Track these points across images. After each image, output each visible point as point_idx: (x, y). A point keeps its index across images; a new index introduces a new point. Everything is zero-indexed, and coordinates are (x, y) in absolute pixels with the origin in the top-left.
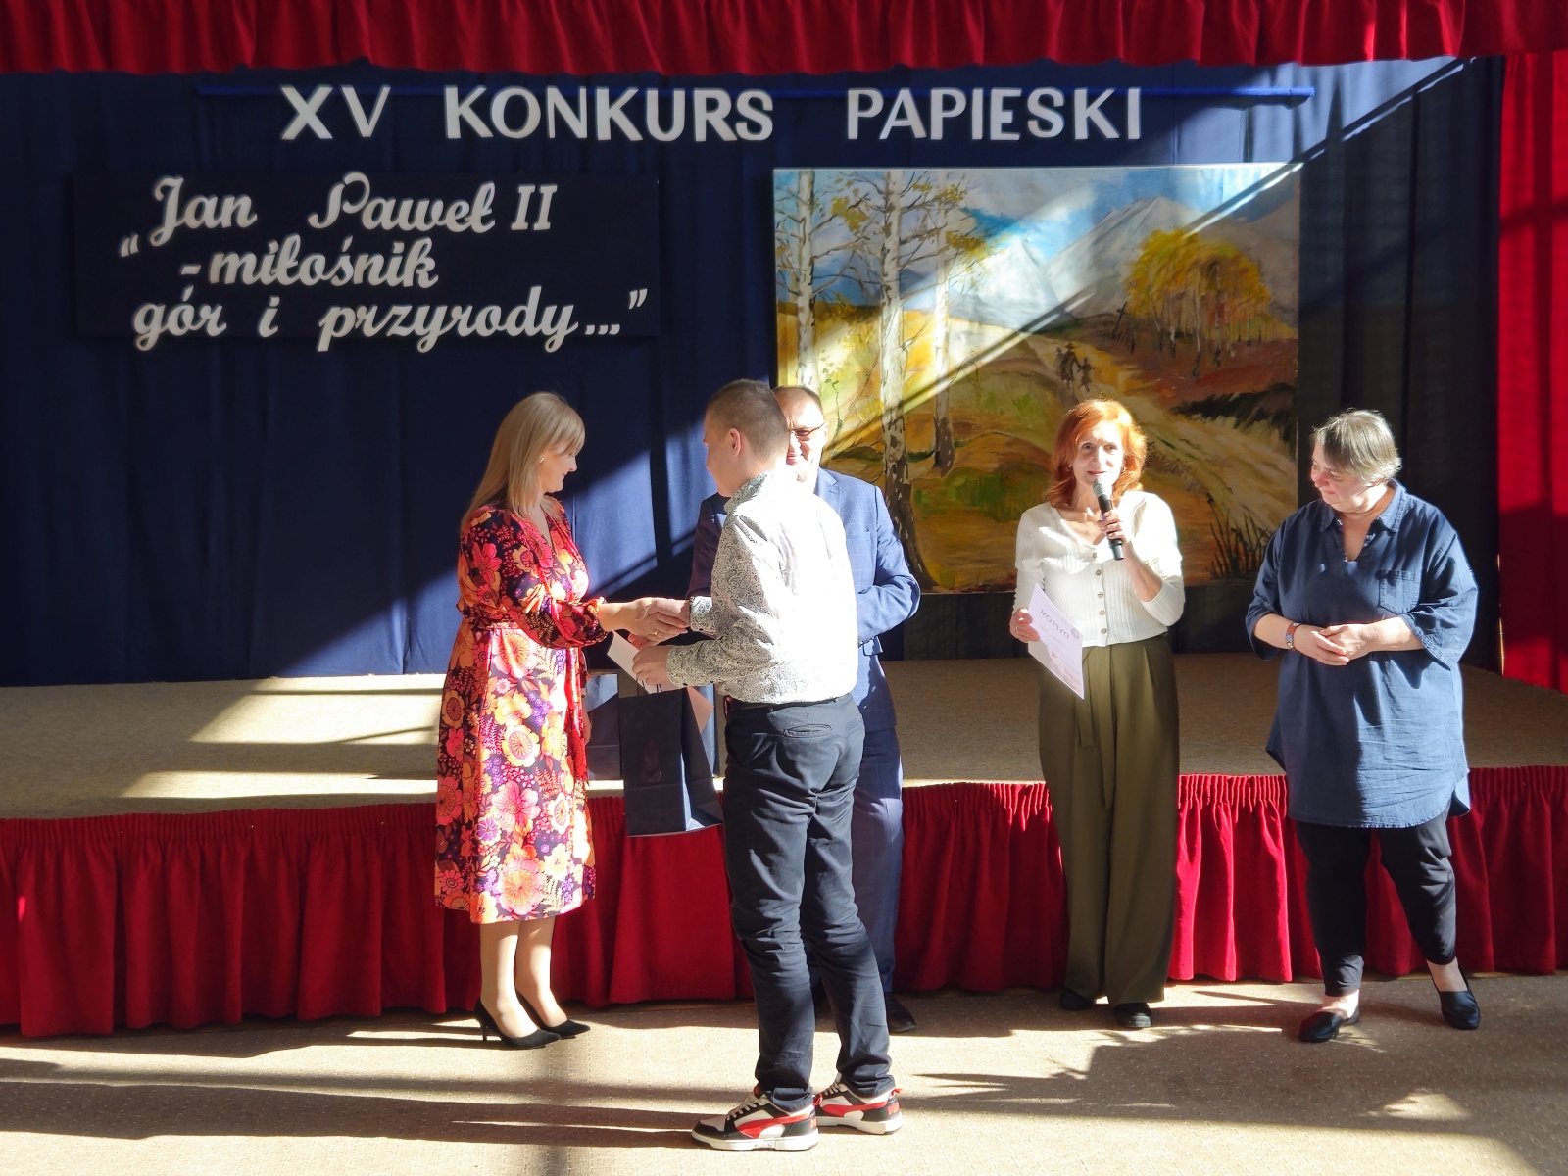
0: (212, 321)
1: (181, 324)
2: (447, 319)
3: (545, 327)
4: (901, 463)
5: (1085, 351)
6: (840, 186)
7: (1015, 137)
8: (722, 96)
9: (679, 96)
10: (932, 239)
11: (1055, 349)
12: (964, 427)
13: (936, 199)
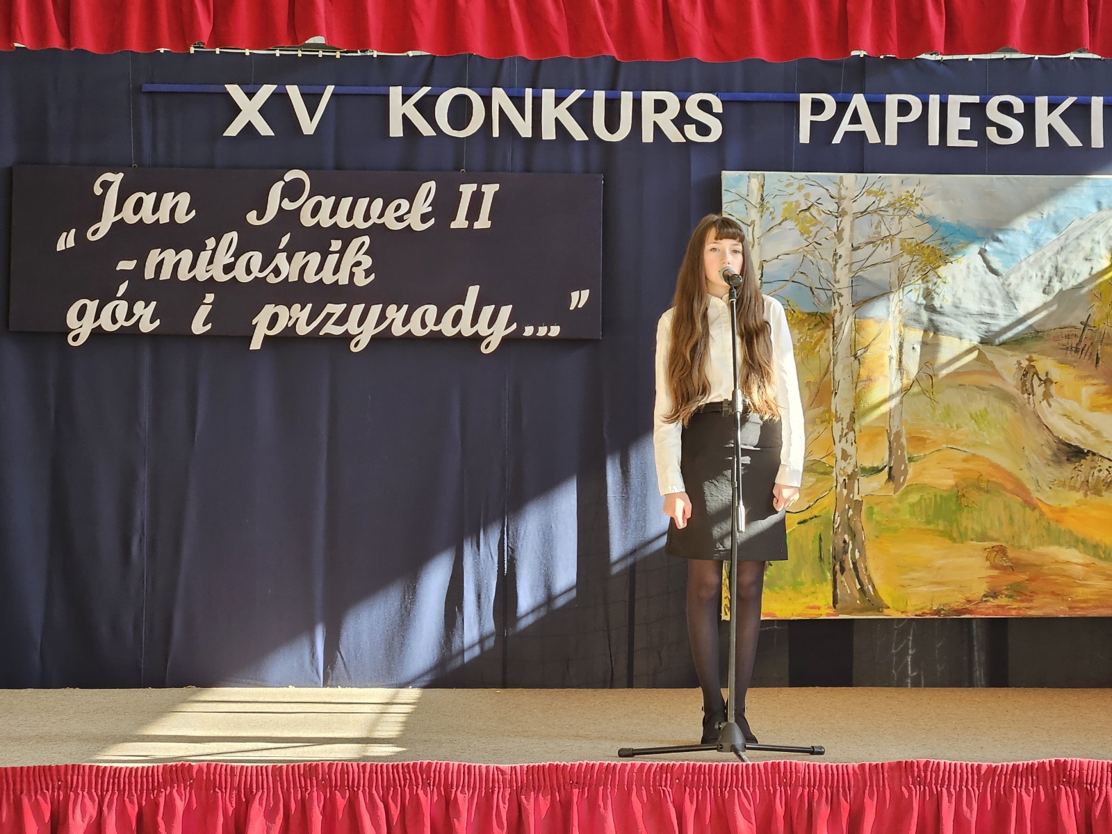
0: (145, 317)
1: (114, 321)
2: (382, 317)
3: (482, 328)
4: (852, 477)
5: (1046, 365)
6: (790, 190)
7: (974, 144)
8: (671, 99)
9: (627, 98)
10: (885, 246)
11: (1014, 361)
12: (918, 441)
13: (890, 205)
